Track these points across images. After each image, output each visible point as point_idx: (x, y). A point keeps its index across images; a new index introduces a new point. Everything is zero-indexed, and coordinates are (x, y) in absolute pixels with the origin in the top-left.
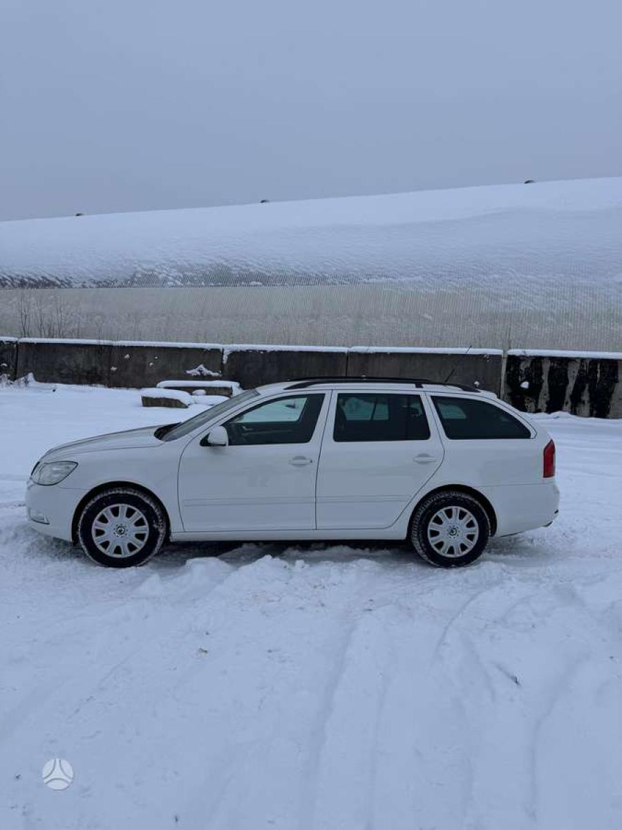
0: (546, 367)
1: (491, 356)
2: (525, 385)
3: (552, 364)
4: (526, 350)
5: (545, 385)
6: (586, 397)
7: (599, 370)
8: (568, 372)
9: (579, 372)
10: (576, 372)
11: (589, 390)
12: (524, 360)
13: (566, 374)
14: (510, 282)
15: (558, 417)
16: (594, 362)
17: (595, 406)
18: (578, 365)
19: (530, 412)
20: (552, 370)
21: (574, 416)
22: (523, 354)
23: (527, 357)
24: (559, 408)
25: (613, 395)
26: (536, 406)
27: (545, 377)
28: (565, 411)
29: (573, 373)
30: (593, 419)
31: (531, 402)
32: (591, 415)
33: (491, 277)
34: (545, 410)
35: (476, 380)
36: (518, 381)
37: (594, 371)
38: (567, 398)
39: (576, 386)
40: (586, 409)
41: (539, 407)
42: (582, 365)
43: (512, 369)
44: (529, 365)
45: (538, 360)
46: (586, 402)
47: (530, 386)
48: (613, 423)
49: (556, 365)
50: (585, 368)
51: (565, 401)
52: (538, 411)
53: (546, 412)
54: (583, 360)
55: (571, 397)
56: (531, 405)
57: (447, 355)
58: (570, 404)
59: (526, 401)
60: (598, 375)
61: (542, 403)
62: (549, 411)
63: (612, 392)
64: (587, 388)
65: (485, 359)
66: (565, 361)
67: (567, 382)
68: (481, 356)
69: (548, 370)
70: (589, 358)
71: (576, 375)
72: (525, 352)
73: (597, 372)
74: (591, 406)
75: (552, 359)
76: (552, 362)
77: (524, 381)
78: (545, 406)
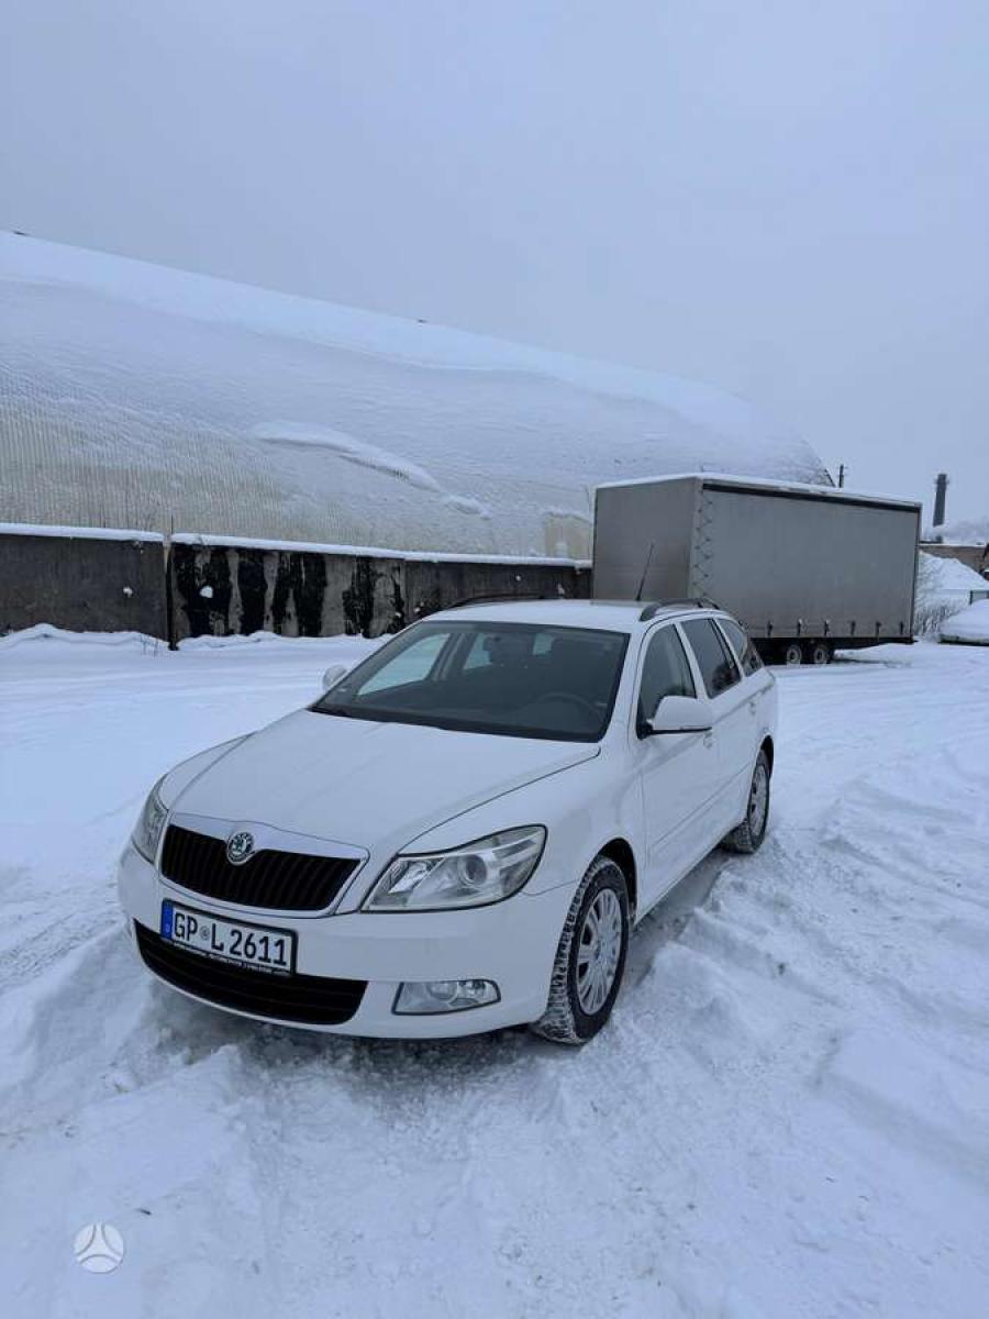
0: (234, 562)
1: (146, 543)
2: (207, 592)
3: (242, 559)
4: (203, 536)
5: (236, 591)
6: (291, 608)
7: (303, 569)
8: (265, 572)
9: (279, 570)
10: (276, 571)
11: (295, 598)
12: (199, 552)
13: (263, 575)
14: (99, 414)
15: (259, 640)
16: (297, 556)
17: (304, 620)
18: (276, 561)
19: (219, 635)
20: (242, 567)
21: (280, 637)
22: (198, 542)
23: (204, 547)
24: (259, 627)
25: (324, 605)
26: (226, 624)
27: (234, 579)
28: (268, 630)
29: (271, 571)
30: (303, 638)
31: (219, 618)
32: (300, 634)
33: (63, 401)
34: (238, 630)
35: (126, 586)
36: (194, 585)
37: (296, 570)
38: (268, 612)
39: (276, 591)
40: (293, 625)
41: (231, 626)
42: (281, 562)
43: (183, 567)
44: (207, 559)
45: (220, 552)
46: (292, 616)
47: (214, 592)
48: (327, 642)
49: (247, 560)
50: (285, 566)
51: (265, 615)
52: (229, 633)
53: (241, 633)
54: (281, 553)
55: (273, 608)
56: (219, 625)
57: (68, 539)
58: (271, 618)
59: (211, 617)
60: (304, 576)
61: (235, 620)
62: (246, 631)
63: (322, 600)
64: (291, 594)
65: (136, 548)
66: (259, 555)
67: (264, 587)
68: (129, 543)
69: (237, 568)
70: (288, 551)
71: (275, 575)
72: (200, 539)
73: (301, 573)
74: (300, 621)
75: (240, 550)
76: (240, 556)
77: (205, 585)
78: (239, 624)
